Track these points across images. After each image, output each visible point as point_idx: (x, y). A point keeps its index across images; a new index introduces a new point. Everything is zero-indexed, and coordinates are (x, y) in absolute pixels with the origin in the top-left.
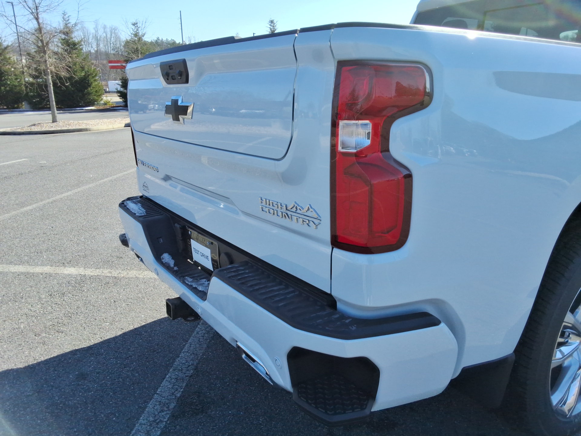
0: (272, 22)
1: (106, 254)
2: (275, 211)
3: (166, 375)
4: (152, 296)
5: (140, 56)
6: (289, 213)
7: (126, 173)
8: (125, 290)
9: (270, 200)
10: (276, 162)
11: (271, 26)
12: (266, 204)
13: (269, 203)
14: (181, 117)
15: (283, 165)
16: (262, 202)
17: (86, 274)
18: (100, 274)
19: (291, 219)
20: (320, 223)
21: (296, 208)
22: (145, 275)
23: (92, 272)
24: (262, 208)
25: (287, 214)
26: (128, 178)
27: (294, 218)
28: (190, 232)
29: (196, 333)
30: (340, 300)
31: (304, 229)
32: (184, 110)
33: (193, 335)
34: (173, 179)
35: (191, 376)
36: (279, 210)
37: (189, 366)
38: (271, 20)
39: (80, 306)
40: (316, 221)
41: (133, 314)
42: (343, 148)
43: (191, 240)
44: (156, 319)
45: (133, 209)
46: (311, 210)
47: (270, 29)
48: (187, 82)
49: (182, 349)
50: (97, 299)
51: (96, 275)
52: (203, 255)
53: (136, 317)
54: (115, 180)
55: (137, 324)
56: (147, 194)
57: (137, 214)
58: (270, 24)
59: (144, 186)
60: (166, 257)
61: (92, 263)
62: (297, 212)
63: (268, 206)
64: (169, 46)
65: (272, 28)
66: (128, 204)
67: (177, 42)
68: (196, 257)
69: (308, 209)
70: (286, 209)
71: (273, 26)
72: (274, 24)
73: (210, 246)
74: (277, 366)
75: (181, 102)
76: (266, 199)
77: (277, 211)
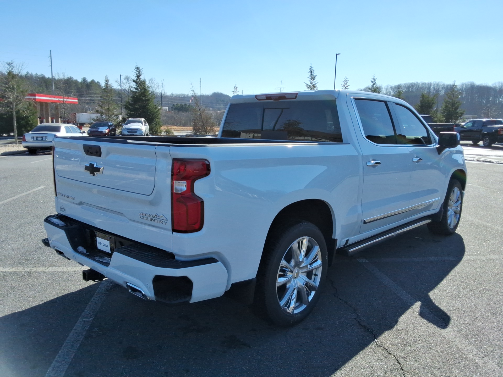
0: (138, 68)
1: (17, 258)
2: (147, 218)
3: (77, 320)
4: (58, 282)
5: (16, 93)
6: (154, 218)
7: (14, 198)
8: (38, 279)
9: (145, 213)
10: (148, 196)
11: (137, 71)
12: (142, 215)
13: (144, 214)
14: (95, 173)
15: (151, 198)
16: (140, 214)
17: (6, 271)
18: (16, 270)
19: (155, 221)
20: (167, 222)
21: (157, 216)
22: (50, 270)
23: (10, 269)
24: (140, 217)
25: (152, 219)
26: (17, 202)
27: (156, 221)
28: (96, 233)
29: (93, 299)
30: (177, 255)
31: (161, 225)
32: (98, 170)
33: (91, 300)
34: (84, 204)
35: (93, 320)
36: (149, 217)
37: (91, 315)
38: (137, 67)
39: (8, 289)
40: (166, 221)
41: (48, 292)
42: (176, 191)
43: (97, 237)
44: (64, 294)
45: (56, 222)
46: (163, 216)
47: (136, 74)
48: (100, 156)
49: (85, 308)
50: (19, 286)
51: (13, 271)
52: (105, 245)
53: (50, 294)
54: (6, 204)
55: (51, 297)
56: (63, 213)
57: (60, 225)
58: (136, 70)
59: (61, 208)
60: (80, 248)
61: (8, 264)
62: (157, 218)
63: (143, 216)
64: (38, 79)
65: (138, 73)
66: (51, 220)
67: (47, 77)
68: (100, 247)
69: (162, 216)
70: (152, 217)
71: (139, 72)
72: (140, 70)
73: (110, 239)
74: (147, 287)
75: (96, 165)
76: (142, 213)
77: (148, 218)
